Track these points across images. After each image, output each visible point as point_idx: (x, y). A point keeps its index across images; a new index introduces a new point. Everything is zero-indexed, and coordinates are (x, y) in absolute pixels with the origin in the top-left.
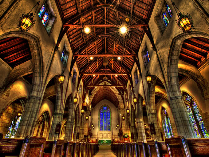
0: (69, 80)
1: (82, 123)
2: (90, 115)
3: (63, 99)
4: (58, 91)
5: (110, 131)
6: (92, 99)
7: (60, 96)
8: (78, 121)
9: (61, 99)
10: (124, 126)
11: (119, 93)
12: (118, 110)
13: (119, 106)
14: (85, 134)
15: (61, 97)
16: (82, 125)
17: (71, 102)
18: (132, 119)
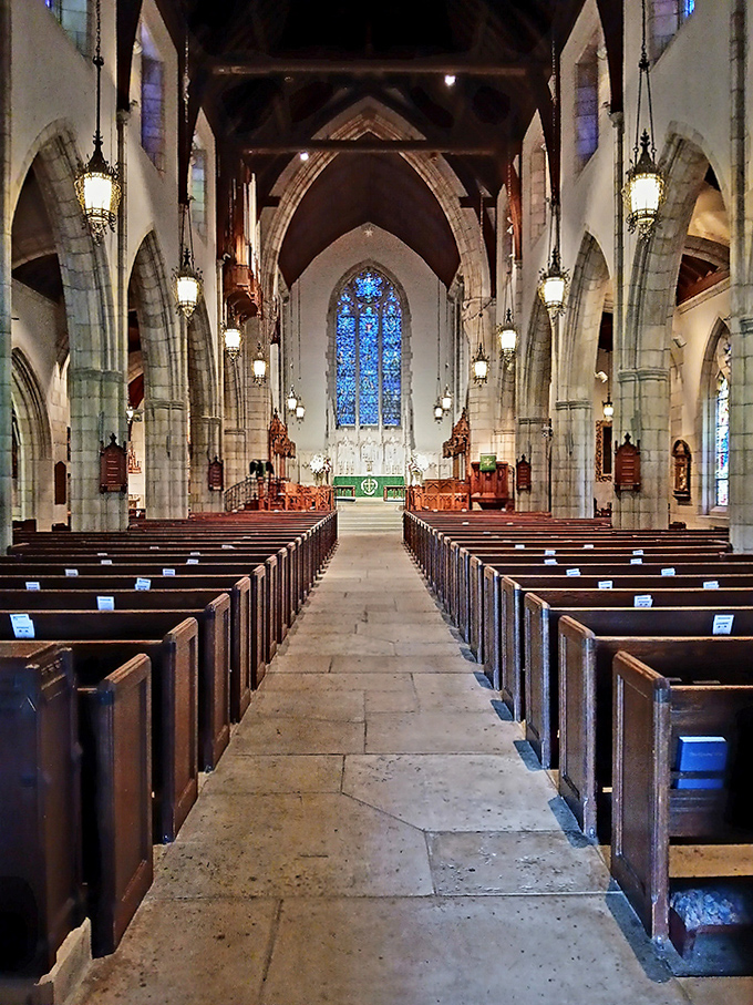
0: (121, 142)
1: (232, 394)
2: (276, 340)
3: (108, 286)
4: (71, 234)
5: (399, 427)
6: (281, 233)
7: (88, 267)
8: (205, 388)
9: (100, 288)
10: (484, 407)
11: (464, 193)
12: (450, 299)
13: (461, 279)
14: (254, 457)
15: (96, 272)
16: (233, 402)
17: (153, 282)
18: (534, 375)
